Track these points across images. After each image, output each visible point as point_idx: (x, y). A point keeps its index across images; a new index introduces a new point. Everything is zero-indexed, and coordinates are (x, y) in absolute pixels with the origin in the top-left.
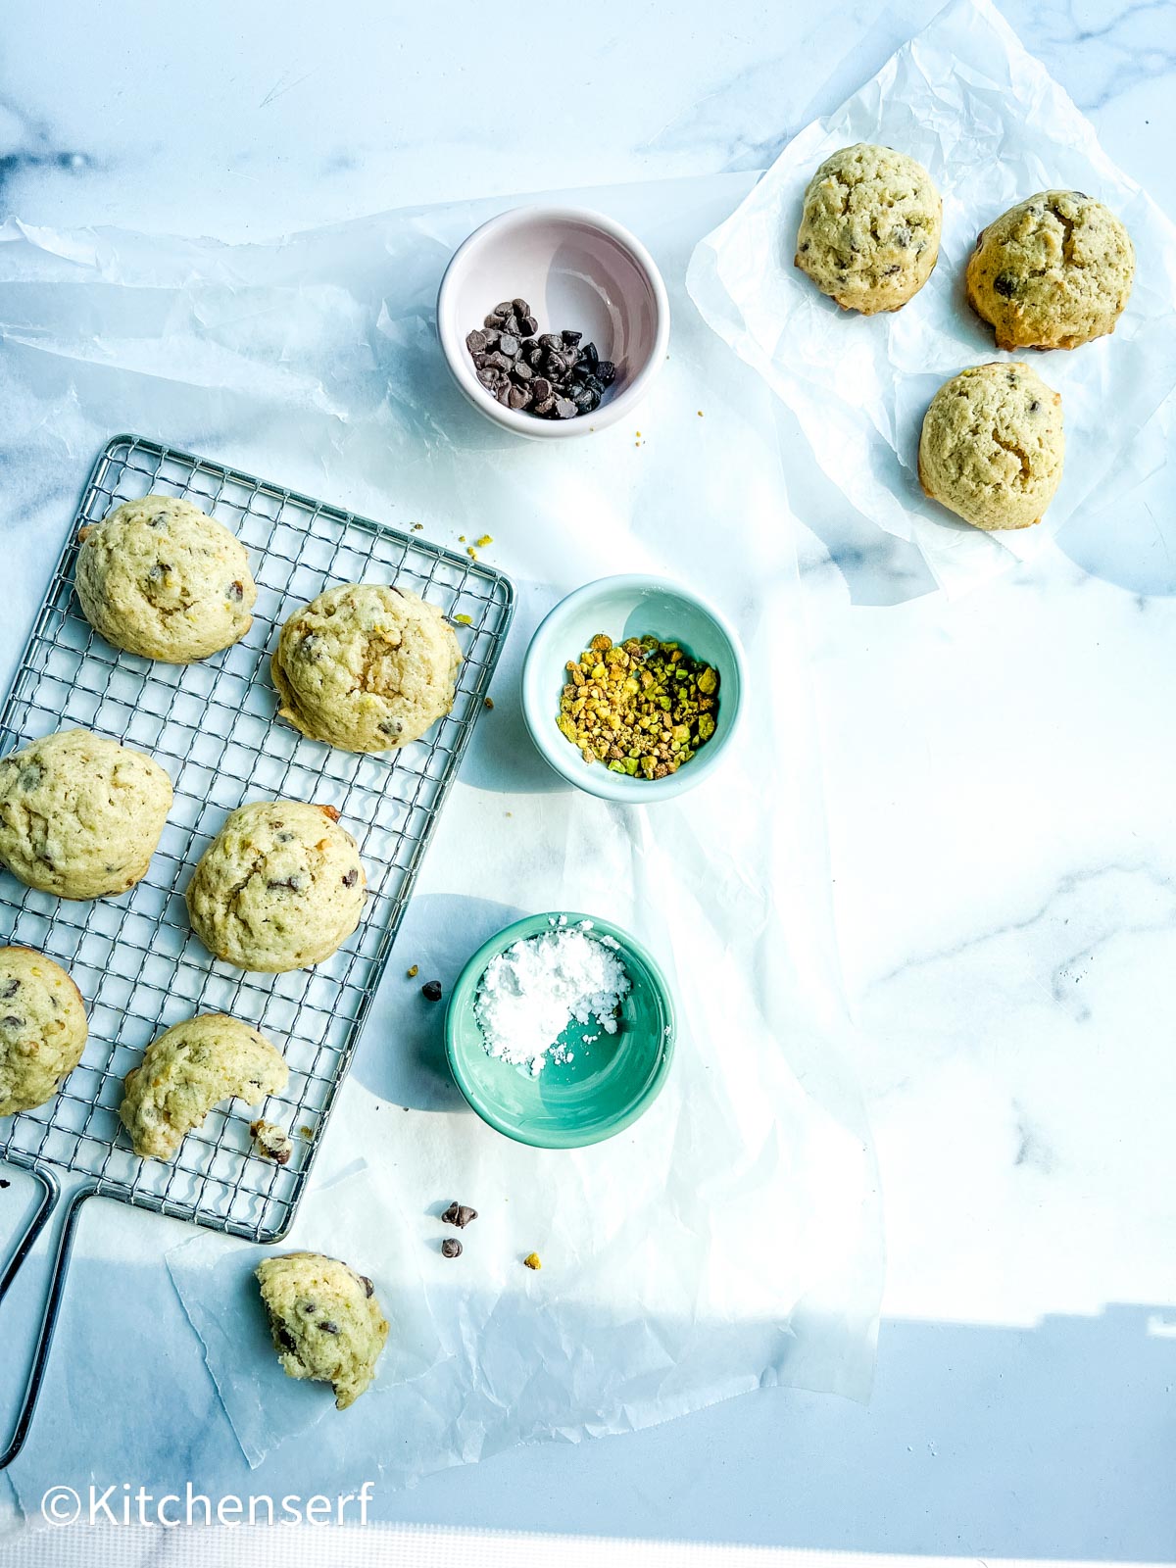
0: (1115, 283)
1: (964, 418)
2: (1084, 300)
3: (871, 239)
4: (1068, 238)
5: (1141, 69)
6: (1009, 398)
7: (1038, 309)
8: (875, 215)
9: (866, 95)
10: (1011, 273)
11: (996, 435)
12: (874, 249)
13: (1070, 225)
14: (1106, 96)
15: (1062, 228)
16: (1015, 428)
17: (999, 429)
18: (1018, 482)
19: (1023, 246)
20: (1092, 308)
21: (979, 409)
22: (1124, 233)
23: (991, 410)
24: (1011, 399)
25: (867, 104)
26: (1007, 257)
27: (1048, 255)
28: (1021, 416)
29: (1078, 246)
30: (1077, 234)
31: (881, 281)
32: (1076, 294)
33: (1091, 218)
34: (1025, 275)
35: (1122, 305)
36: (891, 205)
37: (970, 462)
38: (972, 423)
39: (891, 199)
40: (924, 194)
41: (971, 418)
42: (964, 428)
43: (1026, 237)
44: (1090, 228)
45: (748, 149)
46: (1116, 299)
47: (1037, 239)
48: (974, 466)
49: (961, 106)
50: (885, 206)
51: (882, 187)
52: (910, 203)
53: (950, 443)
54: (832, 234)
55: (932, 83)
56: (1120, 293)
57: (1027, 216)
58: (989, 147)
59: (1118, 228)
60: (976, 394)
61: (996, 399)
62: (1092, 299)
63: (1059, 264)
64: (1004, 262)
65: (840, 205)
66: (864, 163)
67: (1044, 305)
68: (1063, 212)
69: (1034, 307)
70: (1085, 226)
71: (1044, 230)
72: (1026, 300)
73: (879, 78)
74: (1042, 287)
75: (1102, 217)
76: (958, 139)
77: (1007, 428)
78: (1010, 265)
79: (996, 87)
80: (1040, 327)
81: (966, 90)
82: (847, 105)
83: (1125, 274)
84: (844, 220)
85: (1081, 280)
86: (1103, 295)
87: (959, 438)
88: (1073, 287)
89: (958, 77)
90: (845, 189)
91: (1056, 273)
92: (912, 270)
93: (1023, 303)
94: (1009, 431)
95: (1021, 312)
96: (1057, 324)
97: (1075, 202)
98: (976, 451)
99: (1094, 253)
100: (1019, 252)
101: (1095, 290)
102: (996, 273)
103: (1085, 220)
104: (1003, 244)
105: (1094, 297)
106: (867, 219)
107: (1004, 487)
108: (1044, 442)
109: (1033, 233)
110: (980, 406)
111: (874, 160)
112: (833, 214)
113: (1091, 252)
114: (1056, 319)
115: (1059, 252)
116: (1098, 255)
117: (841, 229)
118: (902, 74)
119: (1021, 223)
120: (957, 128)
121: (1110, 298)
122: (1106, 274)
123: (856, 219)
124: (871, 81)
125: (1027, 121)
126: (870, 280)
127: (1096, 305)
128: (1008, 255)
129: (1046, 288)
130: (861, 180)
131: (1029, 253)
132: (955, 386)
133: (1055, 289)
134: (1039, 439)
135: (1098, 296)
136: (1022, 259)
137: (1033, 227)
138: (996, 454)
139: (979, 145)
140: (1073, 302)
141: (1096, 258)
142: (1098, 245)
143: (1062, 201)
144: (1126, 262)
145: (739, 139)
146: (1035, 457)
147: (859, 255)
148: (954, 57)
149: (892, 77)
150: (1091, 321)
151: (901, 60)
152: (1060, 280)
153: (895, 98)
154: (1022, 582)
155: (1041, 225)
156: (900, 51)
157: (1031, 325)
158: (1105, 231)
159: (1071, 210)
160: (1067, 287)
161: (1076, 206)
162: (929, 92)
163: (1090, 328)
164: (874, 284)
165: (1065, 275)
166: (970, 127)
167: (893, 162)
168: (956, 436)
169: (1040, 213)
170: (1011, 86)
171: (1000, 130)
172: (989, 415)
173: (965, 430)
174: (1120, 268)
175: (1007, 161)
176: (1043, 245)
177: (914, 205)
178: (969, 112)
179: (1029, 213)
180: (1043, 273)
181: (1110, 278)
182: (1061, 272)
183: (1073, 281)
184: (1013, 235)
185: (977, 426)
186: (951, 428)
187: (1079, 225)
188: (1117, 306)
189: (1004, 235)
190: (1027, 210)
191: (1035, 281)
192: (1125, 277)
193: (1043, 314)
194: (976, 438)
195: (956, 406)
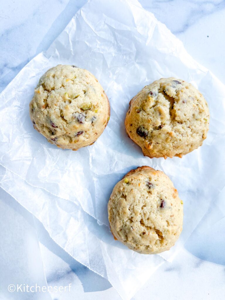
0: (200, 128)
1: (124, 213)
2: (184, 139)
3: (62, 121)
4: (172, 108)
5: (202, 11)
6: (148, 201)
7: (160, 145)
8: (62, 108)
9: (61, 39)
10: (144, 128)
11: (142, 222)
12: (65, 126)
13: (172, 101)
14: (187, 26)
15: (168, 103)
16: (152, 219)
17: (144, 220)
18: (158, 242)
19: (148, 114)
20: (189, 142)
21: (132, 208)
22: (202, 99)
23: (138, 209)
24: (149, 201)
25: (63, 43)
26: (140, 120)
27: (162, 118)
28: (155, 212)
29: (178, 113)
30: (177, 106)
31: (74, 140)
32: (180, 137)
33: (183, 96)
34: (151, 129)
35: (205, 136)
36: (70, 102)
37: (130, 236)
38: (129, 216)
39: (69, 99)
40: (90, 92)
41: (128, 212)
42: (125, 218)
43: (149, 109)
44: (183, 102)
45: (10, 70)
46: (202, 134)
47: (155, 110)
48: (133, 238)
49: (112, 39)
50: (67, 103)
51: (64, 92)
52: (81, 99)
53: (119, 225)
54: (41, 119)
55: (95, 30)
56: (203, 131)
57: (148, 98)
58: (130, 58)
59: (198, 97)
60: (130, 198)
61: (141, 201)
62: (189, 138)
63: (168, 122)
64: (140, 122)
65: (43, 103)
66: (56, 78)
67: (163, 144)
68: (168, 94)
69: (158, 144)
70: (181, 101)
71: (158, 106)
72: (153, 141)
73: (66, 30)
74: (160, 135)
75: (189, 94)
76: (113, 56)
77: (148, 219)
78: (142, 124)
79: (129, 29)
80: (163, 152)
81: (113, 31)
82: (54, 44)
83: (205, 121)
84: (45, 111)
85: (182, 130)
86: (194, 134)
87: (123, 223)
88: (178, 133)
89: (107, 24)
90: (46, 94)
91: (167, 128)
92: (91, 130)
93: (151, 143)
94: (149, 221)
95: (151, 147)
96: (171, 151)
97: (174, 87)
98: (133, 232)
99: (187, 115)
100: (146, 117)
101: (189, 132)
102: (137, 127)
103: (180, 98)
104: (138, 112)
105: (189, 136)
106: (58, 110)
107: (151, 246)
108: (170, 222)
109: (154, 106)
110: (132, 206)
111: (61, 76)
112: (40, 108)
113: (185, 115)
114: (171, 148)
115: (168, 116)
116: (189, 115)
117: (45, 116)
118: (79, 27)
119: (146, 101)
120: (112, 51)
121: (198, 135)
122: (195, 124)
123: (52, 111)
124: (63, 32)
125: (147, 44)
126: (69, 139)
127: (192, 140)
128: (141, 118)
129: (163, 136)
130: (53, 89)
131: (151, 118)
132: (120, 190)
133: (167, 136)
134: (167, 221)
135: (192, 135)
136: (148, 121)
137: (152, 104)
138: (144, 233)
139: (125, 57)
140: (179, 141)
141: (188, 118)
142: (189, 111)
143: (167, 87)
144: (205, 115)
145: (5, 65)
146: (165, 232)
147: (58, 129)
148: (104, 15)
149: (74, 28)
150: (190, 147)
151: (77, 21)
152: (170, 131)
153: (77, 39)
154: (169, 270)
155: (157, 102)
156: (76, 15)
157: (158, 151)
158: (192, 102)
159: (172, 92)
160: (174, 134)
161: (175, 89)
162: (95, 35)
163: (190, 149)
164: (71, 141)
165: (173, 128)
166: (119, 49)
167: (71, 76)
168: (122, 222)
169: (156, 95)
170: (136, 27)
171: (134, 49)
172: (137, 212)
173: (126, 219)
174: (202, 120)
175: (140, 63)
176: (158, 114)
177: (84, 100)
178: (117, 42)
179: (150, 95)
180: (160, 127)
181: (197, 126)
182: (170, 126)
183: (177, 131)
184: (142, 108)
185: (132, 217)
186: (119, 217)
187: (178, 101)
188: (203, 137)
189: (138, 107)
190: (149, 94)
191: (156, 132)
192: (205, 123)
193: (163, 147)
194: (132, 225)
195: (120, 203)
